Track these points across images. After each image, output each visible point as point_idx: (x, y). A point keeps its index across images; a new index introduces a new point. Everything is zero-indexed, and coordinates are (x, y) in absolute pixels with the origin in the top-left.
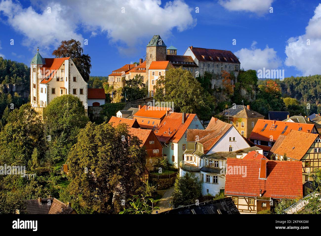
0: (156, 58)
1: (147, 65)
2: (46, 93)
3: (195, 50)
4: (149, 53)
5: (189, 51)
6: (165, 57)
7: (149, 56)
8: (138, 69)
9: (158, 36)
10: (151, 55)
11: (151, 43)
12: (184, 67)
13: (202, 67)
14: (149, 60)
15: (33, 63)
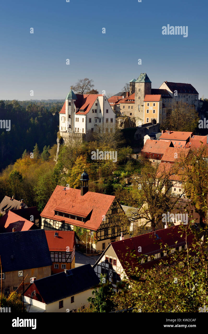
0: (144, 92)
1: (136, 97)
2: (83, 121)
3: (168, 84)
4: (138, 88)
5: (164, 85)
6: (150, 91)
7: (138, 90)
8: (127, 100)
9: (145, 74)
10: (139, 89)
11: (140, 79)
12: (164, 99)
13: (175, 98)
14: (137, 93)
15: (69, 99)
